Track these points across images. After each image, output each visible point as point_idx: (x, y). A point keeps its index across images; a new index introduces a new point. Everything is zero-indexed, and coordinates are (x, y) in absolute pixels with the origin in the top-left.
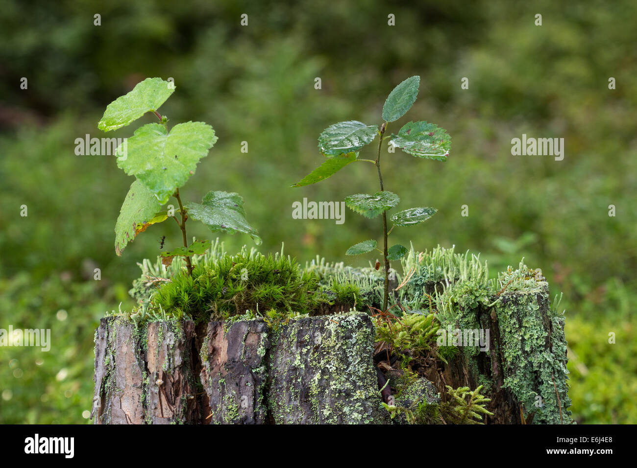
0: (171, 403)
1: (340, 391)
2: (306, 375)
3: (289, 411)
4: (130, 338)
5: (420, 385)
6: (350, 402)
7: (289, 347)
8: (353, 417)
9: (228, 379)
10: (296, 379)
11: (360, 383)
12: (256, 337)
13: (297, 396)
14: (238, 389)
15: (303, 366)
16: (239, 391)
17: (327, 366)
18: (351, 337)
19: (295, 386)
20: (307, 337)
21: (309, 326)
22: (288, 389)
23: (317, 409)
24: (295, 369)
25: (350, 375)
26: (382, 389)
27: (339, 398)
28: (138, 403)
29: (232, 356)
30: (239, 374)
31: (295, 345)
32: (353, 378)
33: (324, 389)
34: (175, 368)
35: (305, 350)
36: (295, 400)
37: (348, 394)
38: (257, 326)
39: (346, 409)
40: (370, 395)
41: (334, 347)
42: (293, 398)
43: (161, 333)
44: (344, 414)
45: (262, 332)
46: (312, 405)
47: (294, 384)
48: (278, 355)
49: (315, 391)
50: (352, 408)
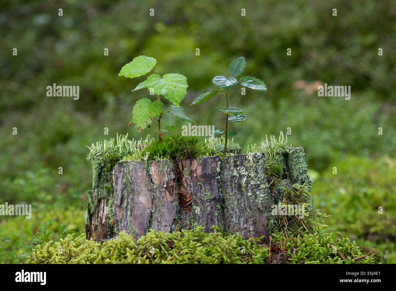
0: (171, 195)
1: (255, 185)
2: (239, 179)
3: (232, 194)
4: (143, 169)
5: (285, 182)
6: (259, 189)
7: (230, 167)
8: (261, 196)
9: (205, 182)
10: (235, 181)
11: (262, 182)
12: (216, 164)
13: (235, 188)
14: (210, 186)
15: (238, 175)
16: (211, 186)
17: (250, 174)
18: (259, 162)
19: (235, 183)
20: (238, 163)
21: (239, 158)
22: (231, 185)
23: (245, 193)
24: (234, 177)
25: (259, 178)
26: (270, 184)
27: (255, 188)
28: (149, 197)
29: (204, 172)
30: (211, 179)
31: (233, 166)
32: (260, 179)
33: (248, 184)
34: (171, 180)
35: (238, 168)
36: (235, 190)
37: (258, 186)
38: (216, 159)
39: (258, 193)
40: (266, 186)
41: (252, 166)
42: (234, 189)
43: (162, 165)
44: (257, 195)
45: (219, 161)
46: (243, 191)
47: (234, 183)
48: (224, 171)
49: (244, 185)
50: (260, 192)
